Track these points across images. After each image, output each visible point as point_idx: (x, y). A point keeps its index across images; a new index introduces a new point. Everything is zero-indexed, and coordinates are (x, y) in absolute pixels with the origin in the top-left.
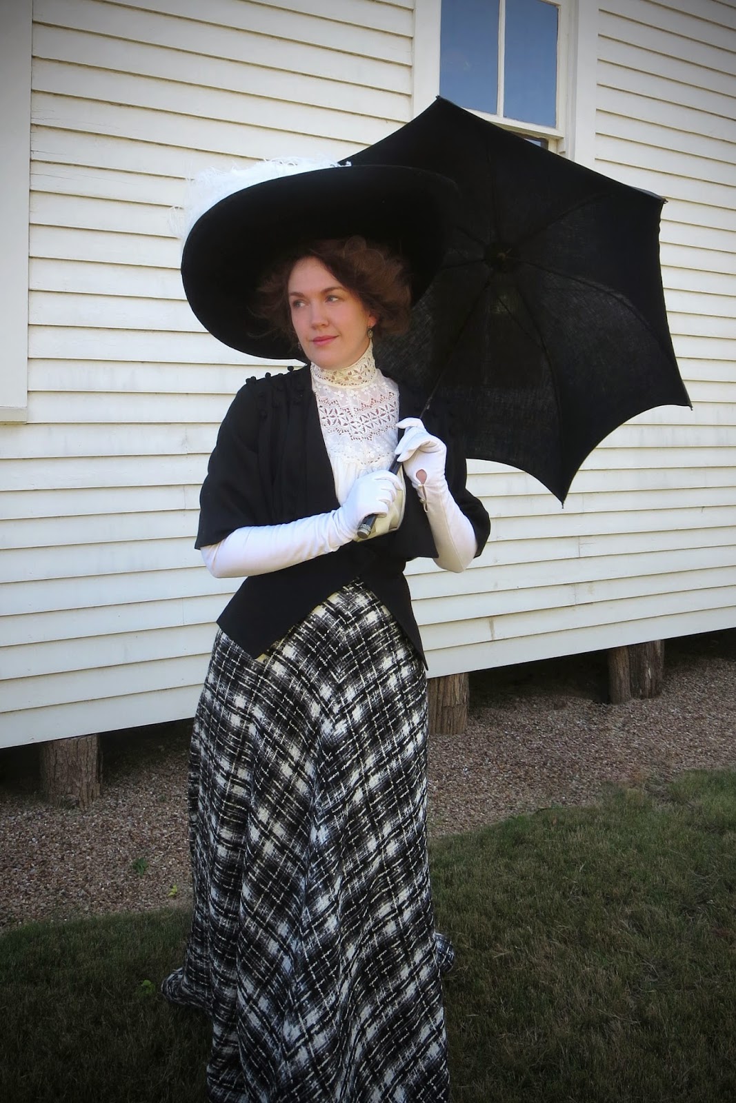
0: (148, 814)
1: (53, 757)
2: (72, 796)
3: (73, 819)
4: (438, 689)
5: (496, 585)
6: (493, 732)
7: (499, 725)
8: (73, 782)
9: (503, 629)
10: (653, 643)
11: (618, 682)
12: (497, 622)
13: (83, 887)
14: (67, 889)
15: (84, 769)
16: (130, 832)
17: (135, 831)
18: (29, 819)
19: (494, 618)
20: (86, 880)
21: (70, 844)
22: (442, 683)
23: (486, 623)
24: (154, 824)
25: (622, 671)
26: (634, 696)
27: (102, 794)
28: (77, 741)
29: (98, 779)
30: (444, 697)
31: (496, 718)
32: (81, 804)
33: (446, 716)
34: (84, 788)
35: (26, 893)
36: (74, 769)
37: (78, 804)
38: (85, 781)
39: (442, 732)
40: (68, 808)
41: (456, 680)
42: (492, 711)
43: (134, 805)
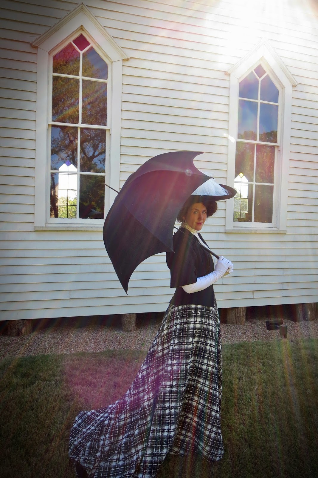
0: (148, 335)
1: (124, 318)
2: (129, 329)
3: (129, 334)
4: (236, 311)
5: (255, 281)
6: (253, 325)
7: (256, 324)
8: (129, 325)
9: (256, 295)
10: (311, 303)
11: (298, 315)
12: (255, 293)
13: (128, 348)
14: (124, 348)
15: (132, 322)
16: (142, 338)
17: (144, 338)
18: (118, 333)
19: (254, 292)
20: (129, 346)
21: (127, 339)
22: (237, 310)
23: (251, 293)
24: (149, 337)
25: (300, 312)
26: (304, 320)
27: (137, 330)
28: (130, 315)
29: (136, 326)
30: (237, 314)
31: (256, 322)
32: (131, 331)
33: (238, 319)
34: (132, 327)
35: (114, 347)
36: (130, 322)
37: (130, 331)
38: (132, 325)
39: (237, 324)
40: (128, 332)
41: (241, 309)
42: (255, 320)
43: (145, 333)
